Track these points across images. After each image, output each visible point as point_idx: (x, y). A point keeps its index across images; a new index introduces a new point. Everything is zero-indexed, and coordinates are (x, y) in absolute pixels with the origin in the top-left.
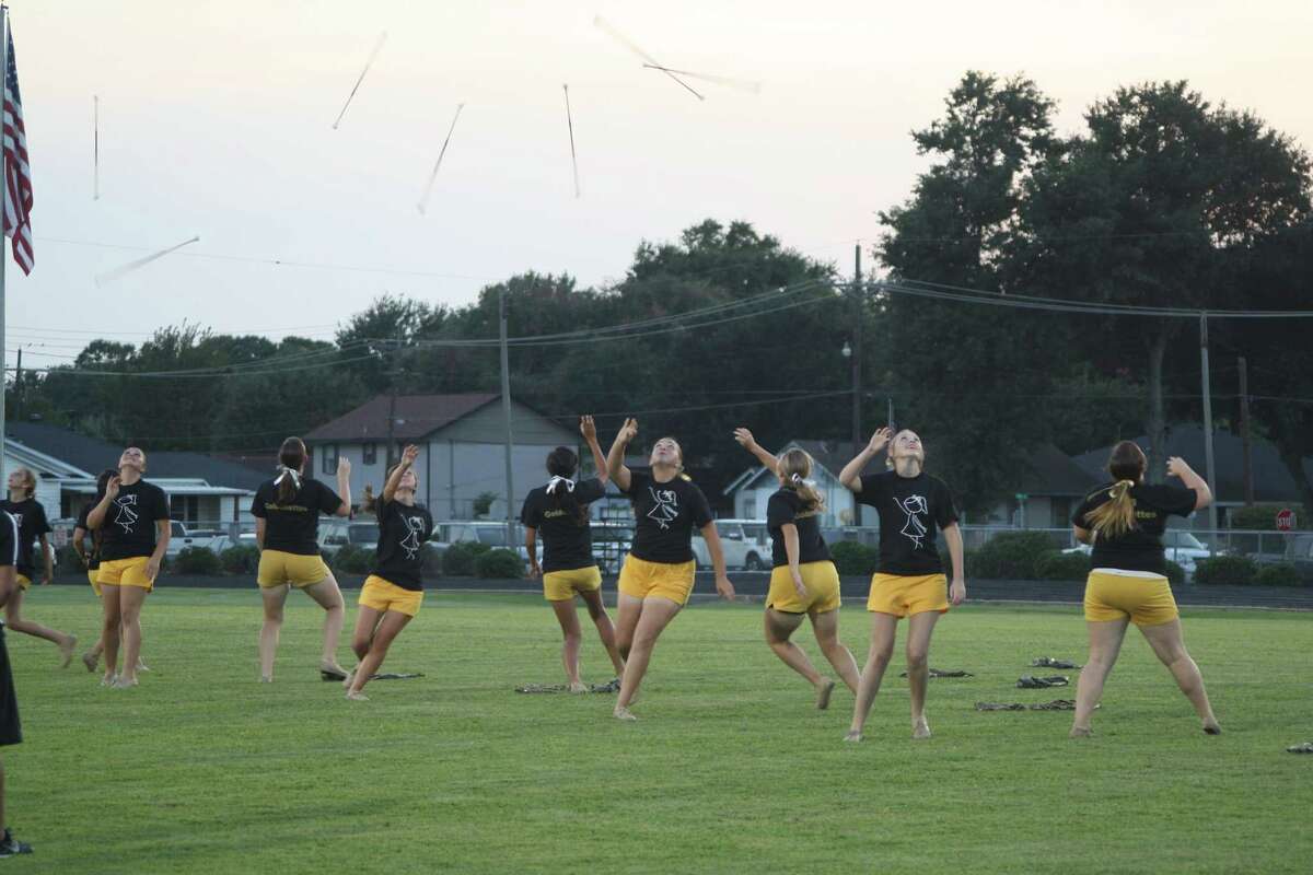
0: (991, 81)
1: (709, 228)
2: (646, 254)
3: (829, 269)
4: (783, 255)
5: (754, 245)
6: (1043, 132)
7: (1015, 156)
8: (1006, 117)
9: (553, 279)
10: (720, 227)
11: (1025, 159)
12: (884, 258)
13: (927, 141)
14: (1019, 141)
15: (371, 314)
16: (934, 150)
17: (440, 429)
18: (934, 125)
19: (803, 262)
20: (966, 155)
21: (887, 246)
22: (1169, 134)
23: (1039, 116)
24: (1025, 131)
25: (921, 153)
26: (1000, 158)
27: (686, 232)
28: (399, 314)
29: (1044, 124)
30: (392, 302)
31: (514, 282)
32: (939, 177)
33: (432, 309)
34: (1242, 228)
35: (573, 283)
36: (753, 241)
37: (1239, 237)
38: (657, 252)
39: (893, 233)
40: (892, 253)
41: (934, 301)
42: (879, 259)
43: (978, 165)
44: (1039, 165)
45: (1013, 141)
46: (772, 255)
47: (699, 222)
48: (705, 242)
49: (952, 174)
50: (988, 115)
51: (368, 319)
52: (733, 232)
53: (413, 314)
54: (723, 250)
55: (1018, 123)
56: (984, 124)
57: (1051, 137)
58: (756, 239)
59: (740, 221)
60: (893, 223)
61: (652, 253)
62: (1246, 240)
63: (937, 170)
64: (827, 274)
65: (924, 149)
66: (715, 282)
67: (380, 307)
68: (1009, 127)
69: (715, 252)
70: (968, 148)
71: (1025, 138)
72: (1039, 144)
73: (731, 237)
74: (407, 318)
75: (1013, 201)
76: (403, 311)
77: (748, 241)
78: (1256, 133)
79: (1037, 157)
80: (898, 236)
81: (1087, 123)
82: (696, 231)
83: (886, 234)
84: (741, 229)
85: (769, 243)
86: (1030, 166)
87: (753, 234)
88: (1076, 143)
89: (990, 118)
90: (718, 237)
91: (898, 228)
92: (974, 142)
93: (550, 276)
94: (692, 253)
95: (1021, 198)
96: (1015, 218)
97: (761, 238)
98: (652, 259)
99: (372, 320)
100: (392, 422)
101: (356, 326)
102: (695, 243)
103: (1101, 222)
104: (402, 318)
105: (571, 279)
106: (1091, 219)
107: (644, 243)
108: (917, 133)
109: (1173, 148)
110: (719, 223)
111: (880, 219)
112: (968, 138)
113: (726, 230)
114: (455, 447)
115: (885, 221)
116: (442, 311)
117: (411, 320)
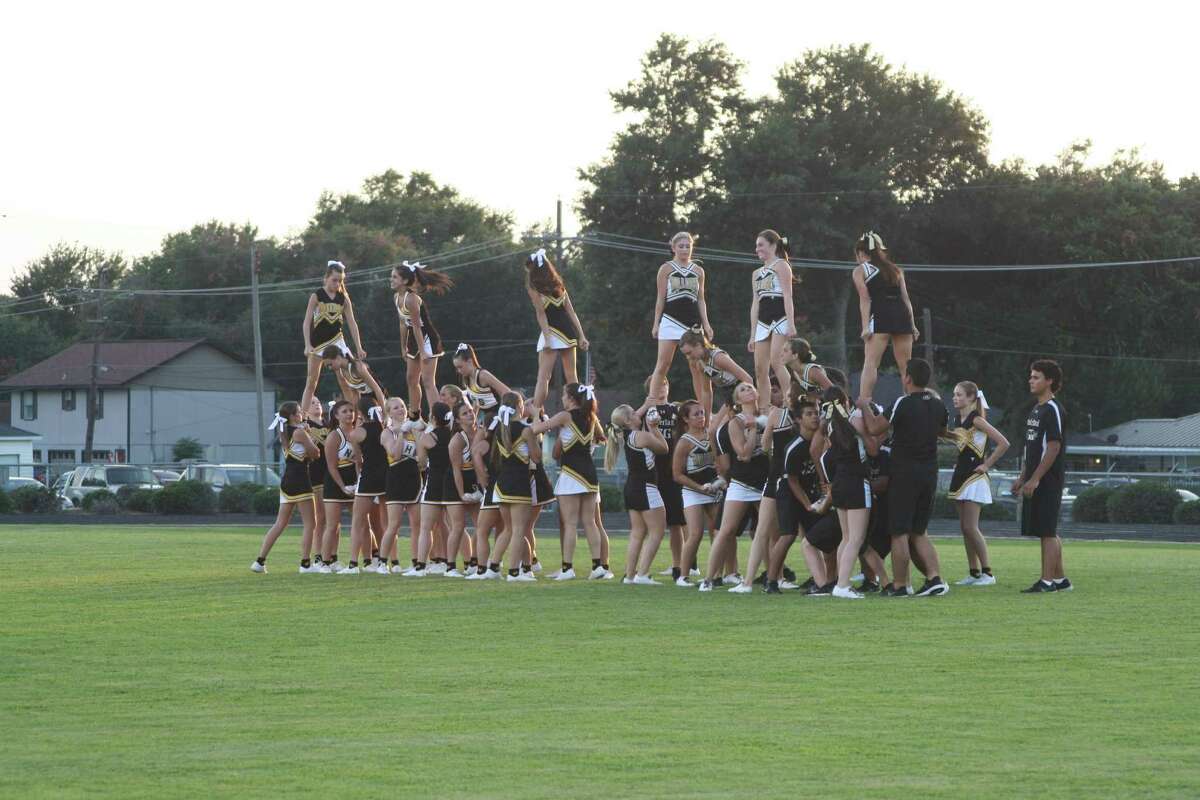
0: (684, 43)
1: (391, 178)
2: (328, 204)
3: (507, 218)
4: (461, 205)
5: (433, 194)
6: (733, 92)
7: (706, 114)
8: (697, 77)
9: (235, 228)
10: (401, 177)
11: (717, 118)
12: (583, 212)
13: (625, 100)
14: (710, 101)
15: (46, 262)
16: (630, 109)
17: (141, 376)
18: (630, 85)
19: (480, 213)
20: (660, 114)
21: (587, 201)
22: (852, 94)
23: (730, 76)
24: (717, 91)
25: (618, 112)
26: (692, 117)
27: (367, 181)
28: (74, 261)
29: (734, 85)
30: (67, 249)
31: (198, 231)
32: (635, 135)
33: (107, 257)
34: (923, 184)
35: (255, 232)
36: (432, 191)
37: (920, 193)
38: (339, 202)
39: (592, 188)
40: (590, 207)
41: (631, 254)
42: (578, 213)
43: (673, 124)
44: (729, 124)
45: (705, 100)
46: (451, 204)
47: (381, 173)
48: (387, 191)
49: (648, 131)
50: (680, 75)
51: (43, 266)
52: (413, 182)
53: (89, 261)
54: (404, 199)
55: (709, 83)
56: (677, 84)
57: (741, 97)
58: (436, 189)
59: (420, 173)
60: (592, 179)
61: (334, 202)
62: (927, 196)
63: (633, 128)
64: (505, 223)
65: (621, 108)
66: (398, 232)
67: (56, 254)
68: (701, 87)
69: (397, 202)
70: (662, 107)
71: (716, 98)
72: (730, 103)
73: (411, 187)
74: (83, 264)
75: (706, 158)
76: (78, 258)
77: (427, 192)
78: (935, 94)
79: (728, 115)
80: (597, 192)
81: (776, 83)
82: (378, 180)
83: (585, 190)
84: (422, 179)
85: (447, 193)
86: (721, 124)
87: (432, 185)
88: (765, 103)
89: (683, 79)
90: (399, 187)
91: (597, 184)
92: (668, 101)
93: (232, 226)
94: (373, 203)
95: (712, 155)
96: (708, 174)
97: (441, 188)
98: (334, 208)
99: (47, 267)
100: (95, 369)
101: (32, 274)
102: (376, 193)
103: (791, 179)
104: (78, 264)
105: (253, 228)
106: (782, 177)
107: (326, 192)
108: (614, 93)
109: (857, 107)
110: (399, 173)
111: (579, 175)
112: (662, 98)
113: (406, 180)
114: (154, 392)
115: (583, 176)
116: (117, 258)
117: (87, 267)
